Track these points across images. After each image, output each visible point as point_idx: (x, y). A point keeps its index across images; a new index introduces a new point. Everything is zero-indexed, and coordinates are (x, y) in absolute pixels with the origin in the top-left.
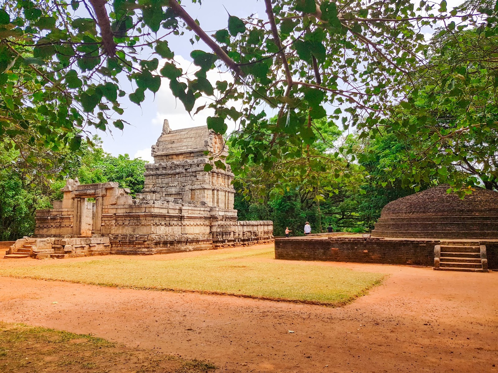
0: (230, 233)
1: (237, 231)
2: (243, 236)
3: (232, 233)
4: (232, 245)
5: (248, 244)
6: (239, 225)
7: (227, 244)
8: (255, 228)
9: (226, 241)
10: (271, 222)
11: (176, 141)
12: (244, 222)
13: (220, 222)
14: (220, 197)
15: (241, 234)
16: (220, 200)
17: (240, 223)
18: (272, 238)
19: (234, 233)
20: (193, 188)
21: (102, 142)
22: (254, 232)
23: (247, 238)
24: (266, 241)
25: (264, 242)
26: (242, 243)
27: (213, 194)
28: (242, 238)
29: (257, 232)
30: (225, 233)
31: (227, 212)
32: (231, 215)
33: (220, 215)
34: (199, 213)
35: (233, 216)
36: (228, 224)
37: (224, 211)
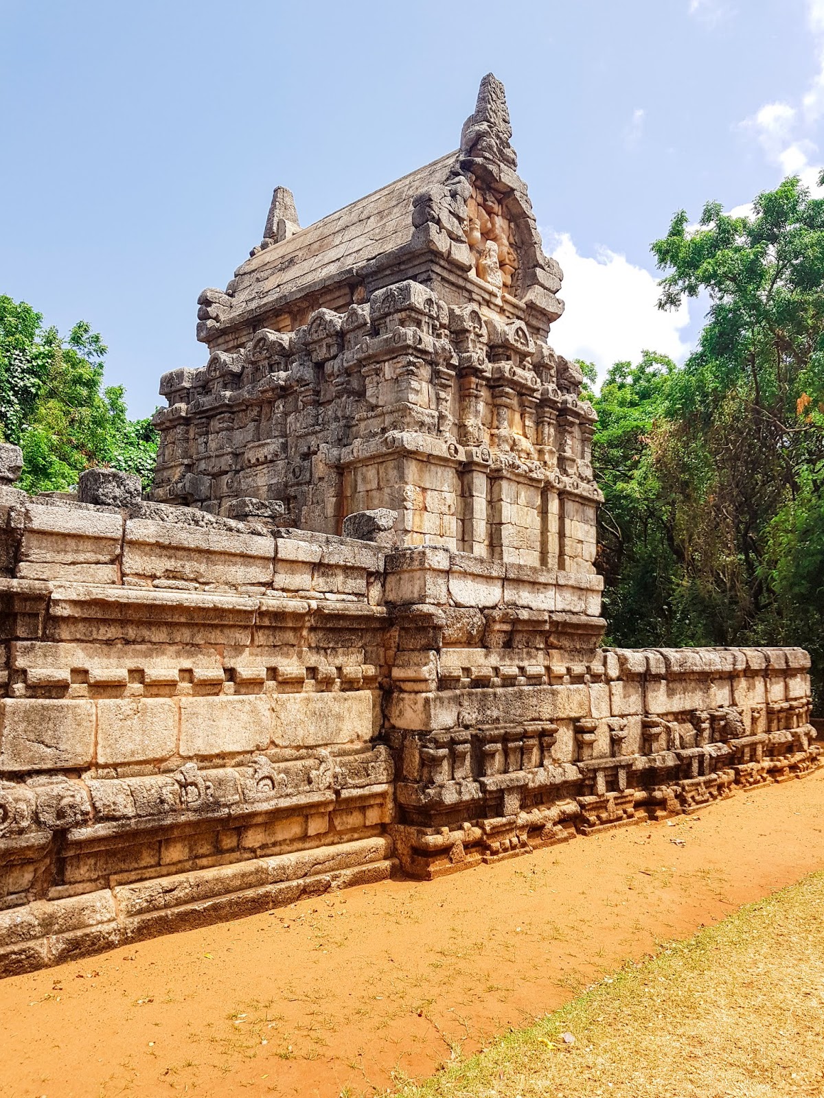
0: (543, 734)
1: (600, 714)
2: (646, 749)
3: (565, 737)
4: (565, 820)
5: (681, 798)
6: (614, 672)
7: (524, 818)
8: (720, 694)
9: (512, 802)
10: (799, 656)
11: (300, 254)
12: (652, 654)
13: (453, 660)
14: (508, 512)
15: (632, 733)
16: (506, 531)
17: (622, 661)
18: (811, 740)
19: (579, 731)
20: (346, 455)
21: (102, 351)
22: (713, 719)
23: (671, 762)
24: (783, 762)
25: (774, 772)
26: (639, 795)
27: (466, 494)
28: (641, 763)
29: (733, 715)
30: (505, 739)
31: (528, 587)
32: (559, 608)
33: (458, 605)
34: (269, 585)
35: (573, 613)
36: (535, 667)
37: (494, 574)
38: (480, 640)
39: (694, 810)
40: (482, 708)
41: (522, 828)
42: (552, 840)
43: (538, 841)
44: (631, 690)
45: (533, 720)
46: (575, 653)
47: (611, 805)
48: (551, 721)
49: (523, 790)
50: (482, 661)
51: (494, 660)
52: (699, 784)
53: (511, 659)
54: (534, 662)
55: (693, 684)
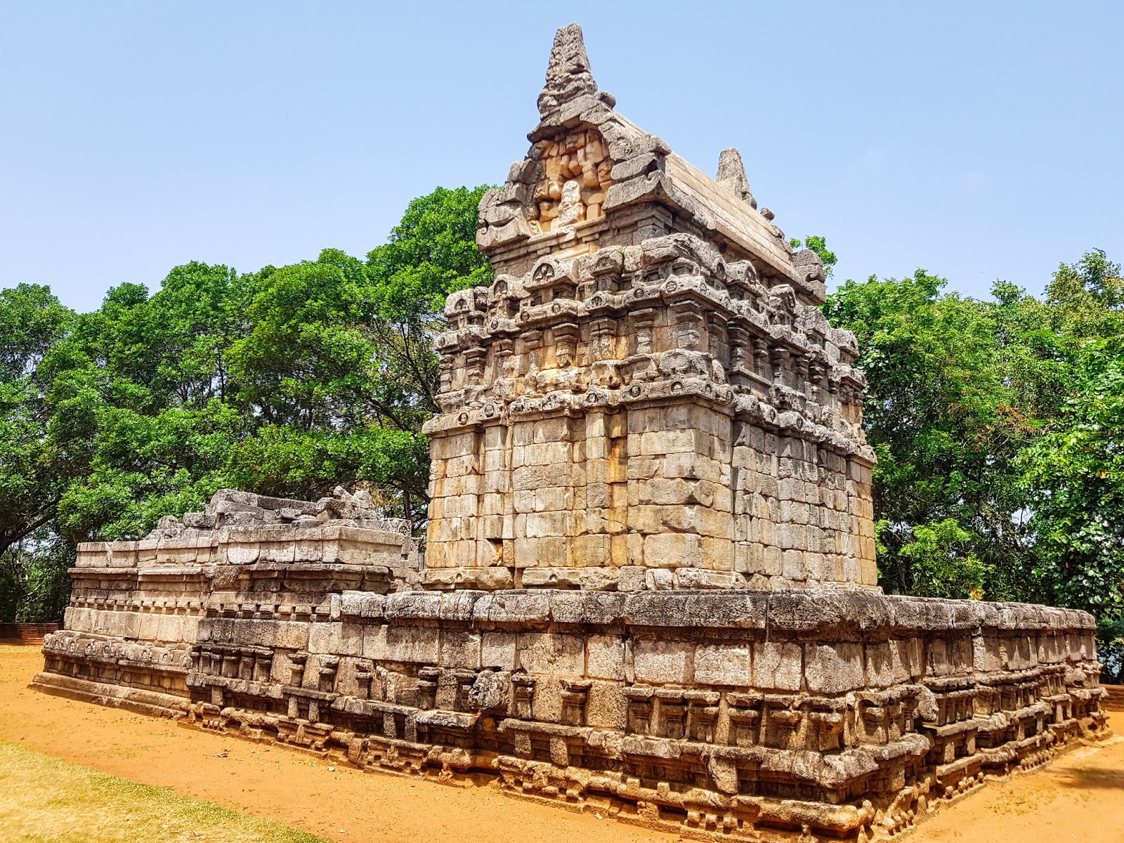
0: (263, 656)
13: (217, 599)
31: (276, 546)
32: (297, 558)
33: (231, 564)
34: (195, 561)
35: (312, 562)
36: (267, 606)
37: (252, 540)
38: (235, 586)
39: (373, 771)
40: (224, 631)
41: (224, 717)
42: (245, 736)
43: (233, 732)
44: (351, 631)
45: (256, 644)
46: (302, 596)
47: (301, 730)
48: (272, 648)
49: (225, 691)
50: (233, 600)
51: (240, 600)
52: (387, 745)
53: (253, 599)
54: (268, 601)
55: (429, 633)
